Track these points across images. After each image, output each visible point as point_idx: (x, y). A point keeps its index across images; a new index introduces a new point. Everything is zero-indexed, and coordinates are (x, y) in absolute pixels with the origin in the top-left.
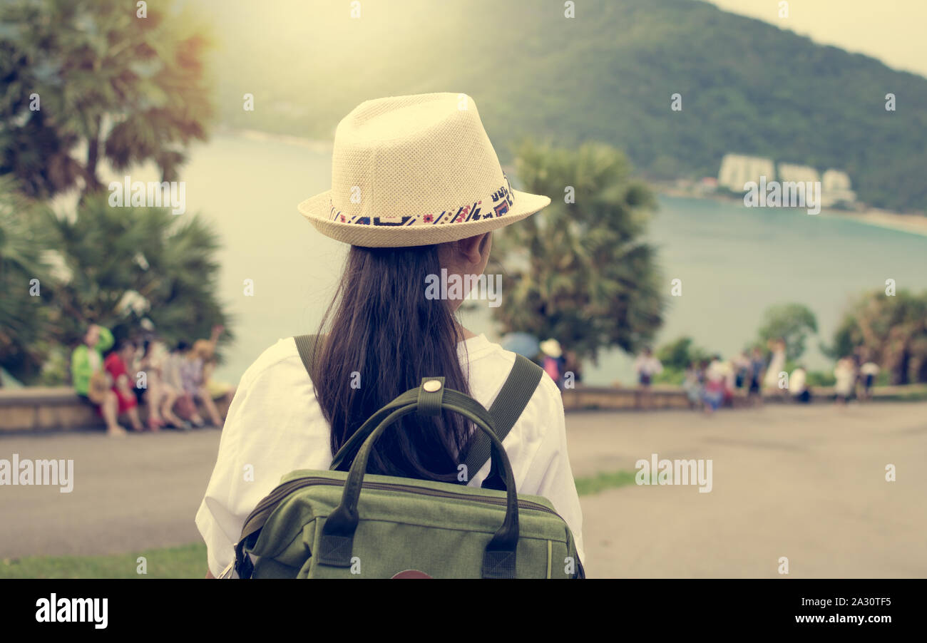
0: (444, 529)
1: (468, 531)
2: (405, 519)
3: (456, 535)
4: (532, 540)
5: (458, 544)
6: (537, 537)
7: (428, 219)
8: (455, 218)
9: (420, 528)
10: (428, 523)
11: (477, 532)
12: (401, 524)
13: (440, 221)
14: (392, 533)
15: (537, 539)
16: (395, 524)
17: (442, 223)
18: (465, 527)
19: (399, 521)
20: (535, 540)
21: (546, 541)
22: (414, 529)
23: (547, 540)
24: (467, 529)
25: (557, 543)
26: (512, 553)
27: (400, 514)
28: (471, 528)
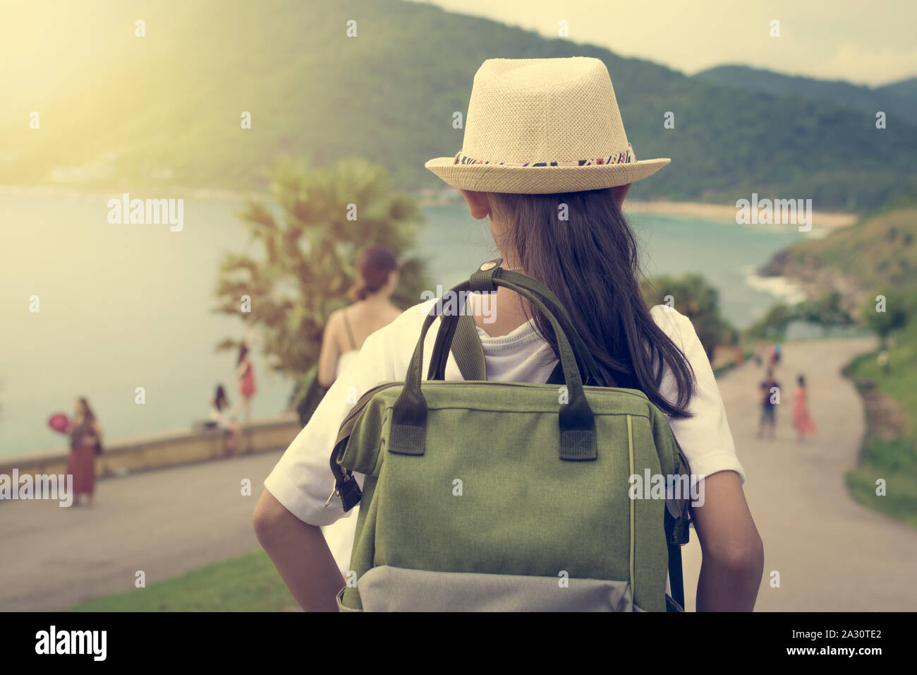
0: (516, 412)
1: (541, 413)
2: (476, 405)
3: (528, 417)
4: (610, 417)
5: (533, 426)
6: (616, 413)
7: (600, 162)
8: (619, 160)
9: (493, 414)
10: (500, 408)
11: (550, 412)
12: (472, 410)
13: (610, 162)
14: (464, 420)
15: (616, 415)
16: (466, 411)
17: (613, 163)
18: (537, 408)
19: (470, 407)
20: (613, 416)
21: (624, 416)
22: (488, 415)
23: (626, 414)
24: (540, 410)
25: (636, 417)
26: (591, 432)
27: (471, 401)
28: (543, 409)
